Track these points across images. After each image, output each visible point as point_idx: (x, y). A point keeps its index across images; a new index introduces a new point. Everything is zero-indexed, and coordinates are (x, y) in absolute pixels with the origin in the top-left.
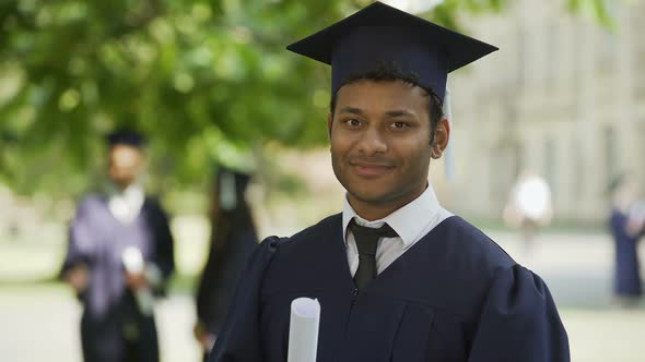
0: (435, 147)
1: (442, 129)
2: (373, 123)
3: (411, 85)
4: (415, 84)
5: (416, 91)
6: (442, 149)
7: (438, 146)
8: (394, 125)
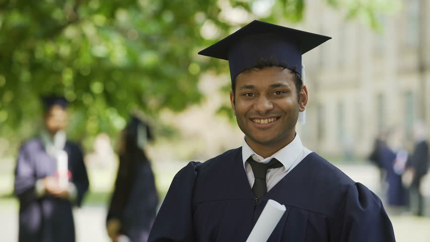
0: (301, 104)
1: (303, 92)
2: (262, 94)
3: (282, 68)
4: (285, 68)
5: (286, 71)
6: (305, 105)
7: (303, 103)
8: (275, 94)
